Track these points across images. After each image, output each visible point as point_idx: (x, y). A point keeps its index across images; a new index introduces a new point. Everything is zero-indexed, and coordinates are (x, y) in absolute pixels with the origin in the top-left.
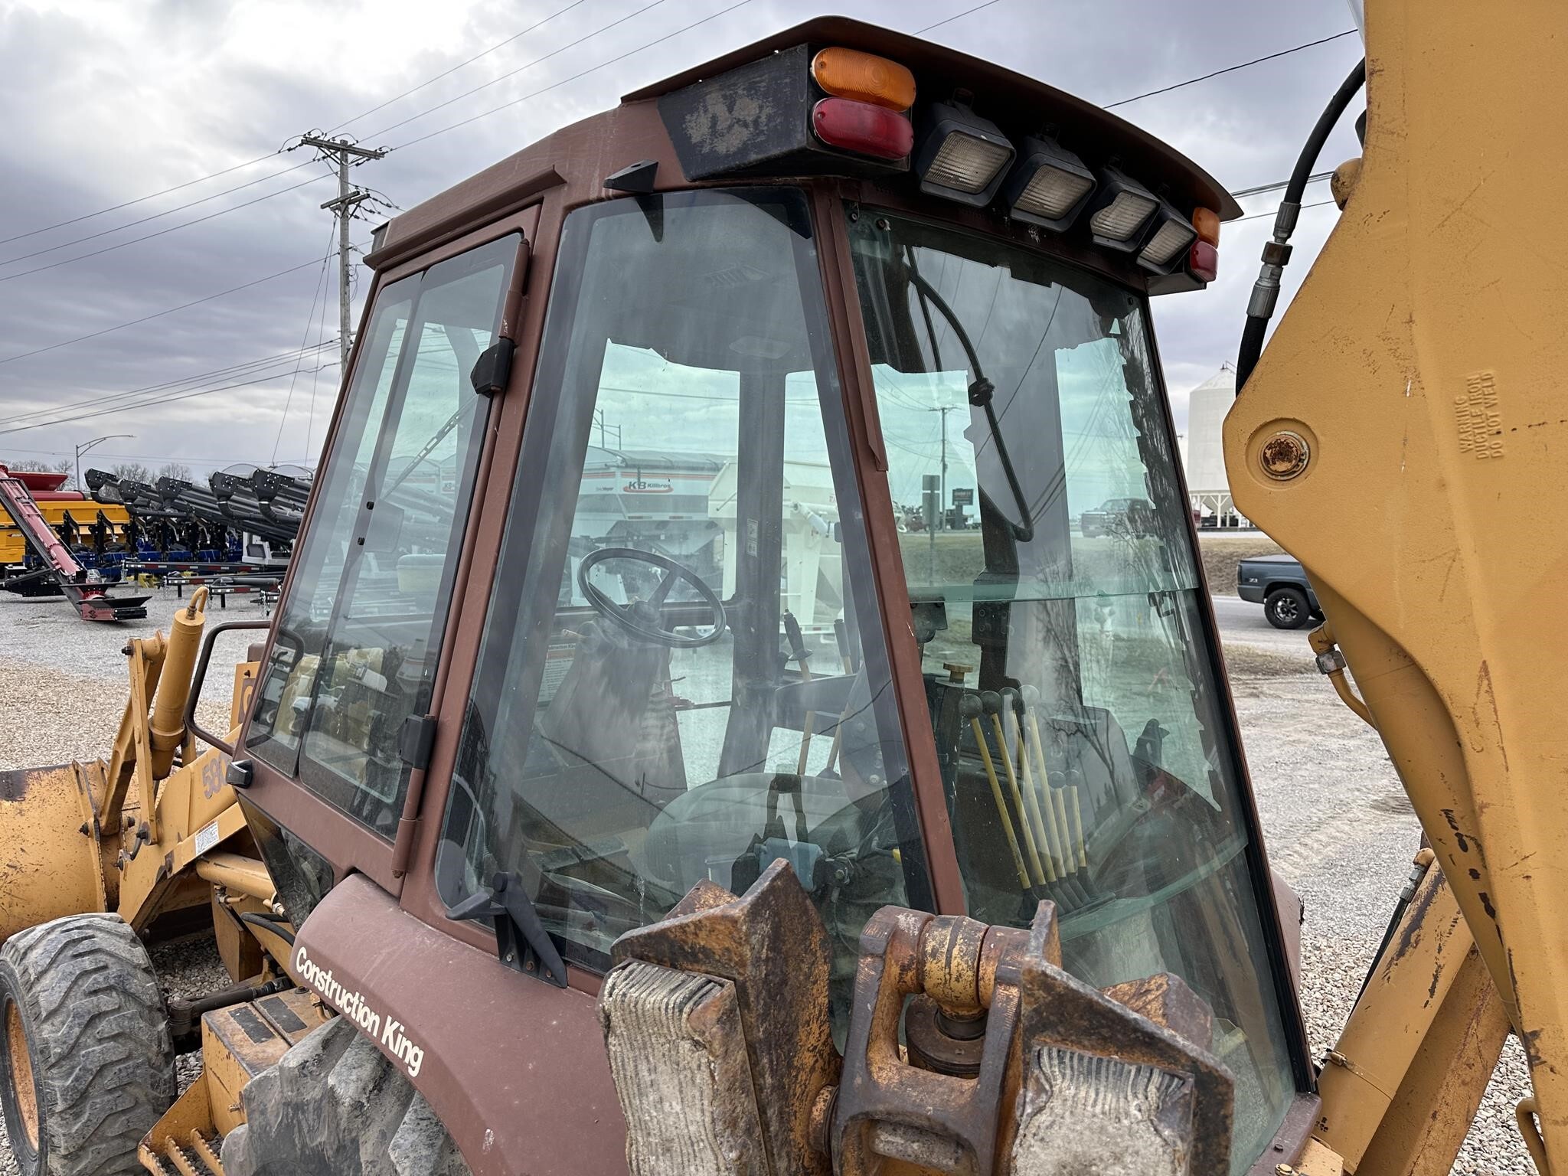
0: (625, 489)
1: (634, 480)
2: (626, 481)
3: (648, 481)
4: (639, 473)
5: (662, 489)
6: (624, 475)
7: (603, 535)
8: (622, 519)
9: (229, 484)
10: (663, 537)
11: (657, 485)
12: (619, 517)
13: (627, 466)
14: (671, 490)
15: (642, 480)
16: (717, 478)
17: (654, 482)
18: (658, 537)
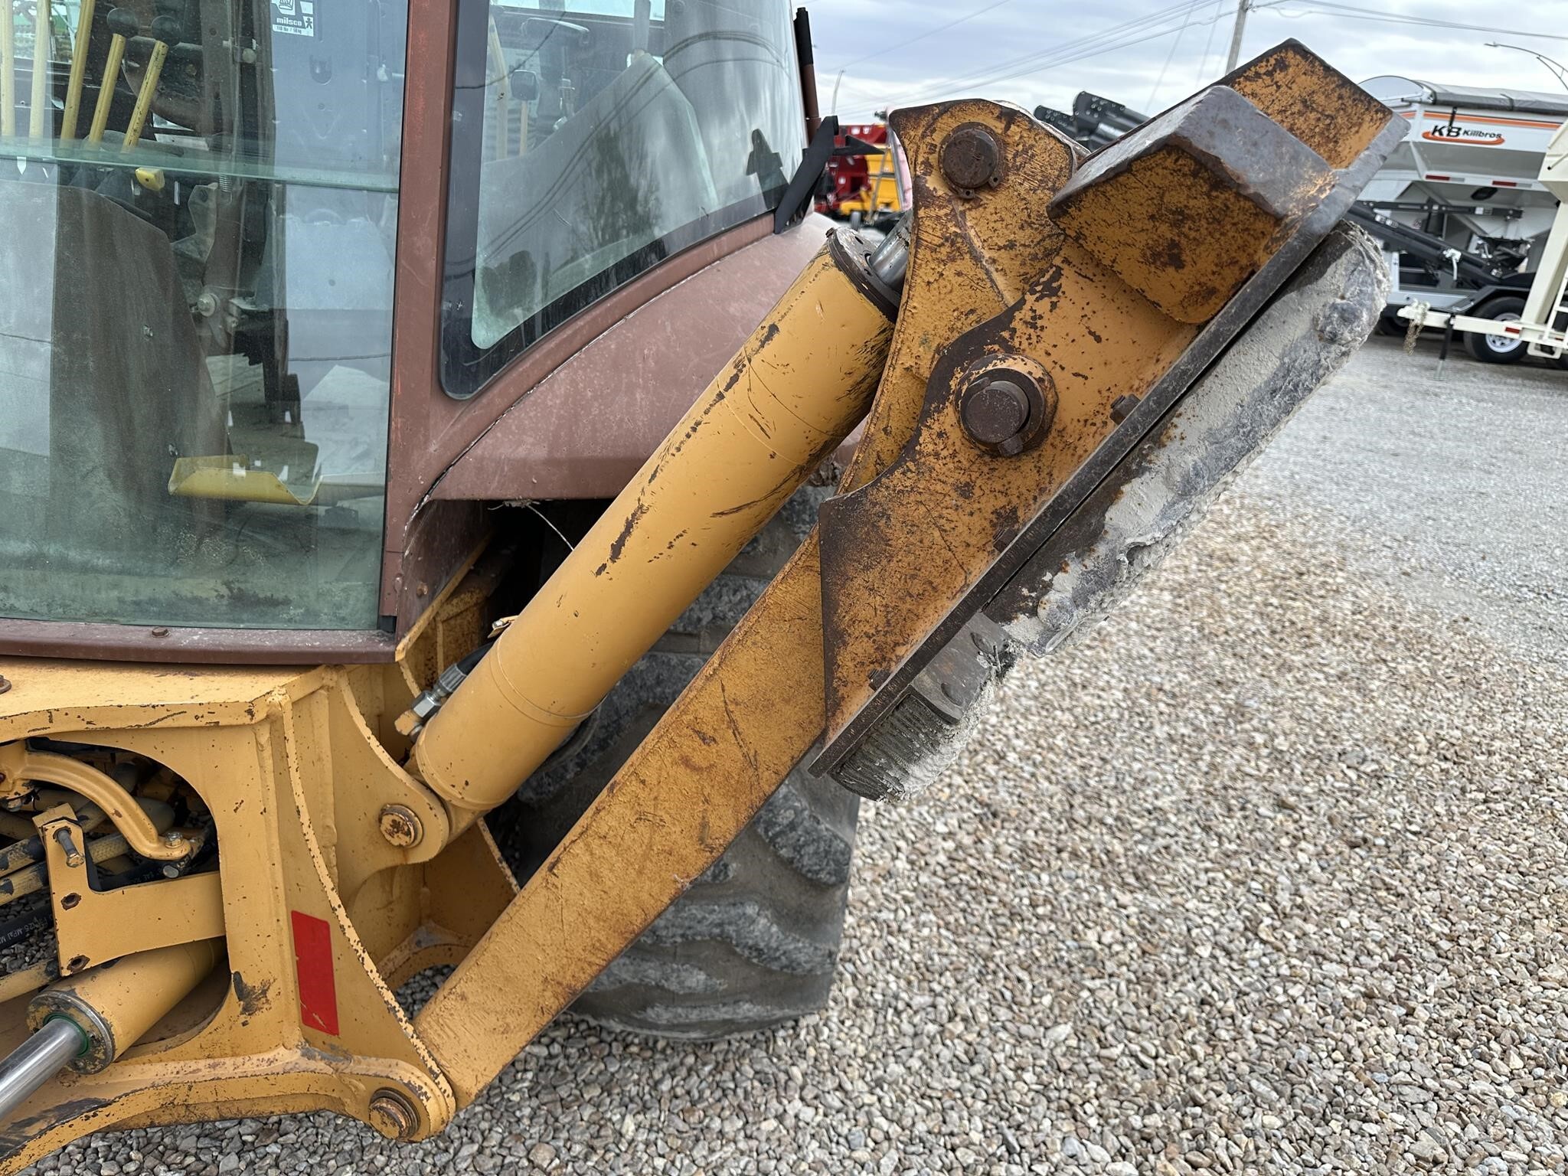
0: (1425, 136)
1: (1443, 123)
2: (1429, 125)
3: (1465, 126)
4: (1454, 114)
5: (1488, 139)
6: (1427, 115)
7: (1392, 198)
8: (1416, 178)
9: (1095, 110)
10: (1479, 211)
11: (1480, 134)
12: (1413, 176)
13: (1435, 103)
14: (1500, 141)
15: (1455, 124)
16: (1562, 127)
17: (1473, 129)
18: (1472, 210)
